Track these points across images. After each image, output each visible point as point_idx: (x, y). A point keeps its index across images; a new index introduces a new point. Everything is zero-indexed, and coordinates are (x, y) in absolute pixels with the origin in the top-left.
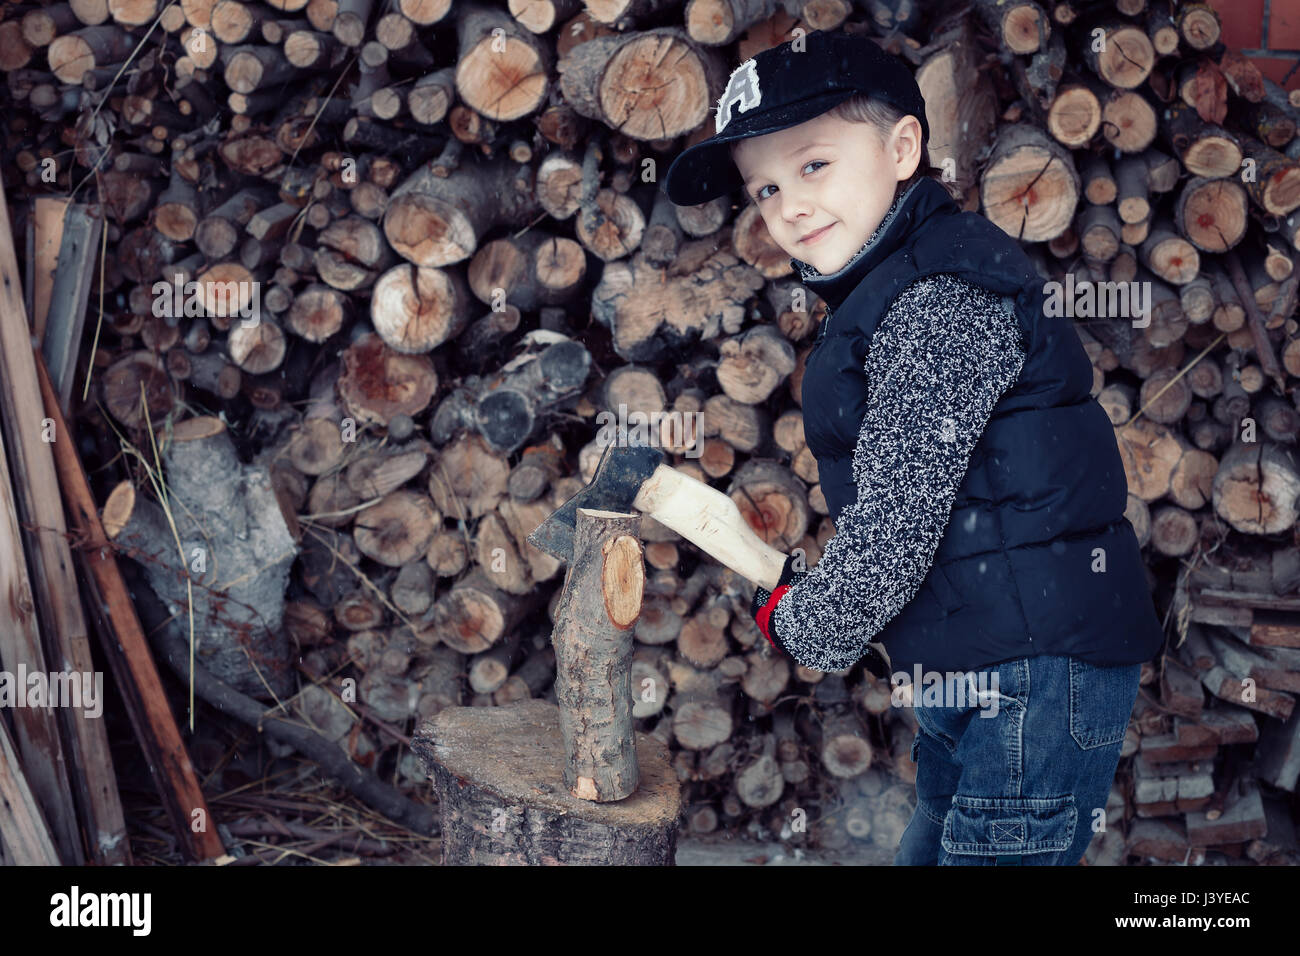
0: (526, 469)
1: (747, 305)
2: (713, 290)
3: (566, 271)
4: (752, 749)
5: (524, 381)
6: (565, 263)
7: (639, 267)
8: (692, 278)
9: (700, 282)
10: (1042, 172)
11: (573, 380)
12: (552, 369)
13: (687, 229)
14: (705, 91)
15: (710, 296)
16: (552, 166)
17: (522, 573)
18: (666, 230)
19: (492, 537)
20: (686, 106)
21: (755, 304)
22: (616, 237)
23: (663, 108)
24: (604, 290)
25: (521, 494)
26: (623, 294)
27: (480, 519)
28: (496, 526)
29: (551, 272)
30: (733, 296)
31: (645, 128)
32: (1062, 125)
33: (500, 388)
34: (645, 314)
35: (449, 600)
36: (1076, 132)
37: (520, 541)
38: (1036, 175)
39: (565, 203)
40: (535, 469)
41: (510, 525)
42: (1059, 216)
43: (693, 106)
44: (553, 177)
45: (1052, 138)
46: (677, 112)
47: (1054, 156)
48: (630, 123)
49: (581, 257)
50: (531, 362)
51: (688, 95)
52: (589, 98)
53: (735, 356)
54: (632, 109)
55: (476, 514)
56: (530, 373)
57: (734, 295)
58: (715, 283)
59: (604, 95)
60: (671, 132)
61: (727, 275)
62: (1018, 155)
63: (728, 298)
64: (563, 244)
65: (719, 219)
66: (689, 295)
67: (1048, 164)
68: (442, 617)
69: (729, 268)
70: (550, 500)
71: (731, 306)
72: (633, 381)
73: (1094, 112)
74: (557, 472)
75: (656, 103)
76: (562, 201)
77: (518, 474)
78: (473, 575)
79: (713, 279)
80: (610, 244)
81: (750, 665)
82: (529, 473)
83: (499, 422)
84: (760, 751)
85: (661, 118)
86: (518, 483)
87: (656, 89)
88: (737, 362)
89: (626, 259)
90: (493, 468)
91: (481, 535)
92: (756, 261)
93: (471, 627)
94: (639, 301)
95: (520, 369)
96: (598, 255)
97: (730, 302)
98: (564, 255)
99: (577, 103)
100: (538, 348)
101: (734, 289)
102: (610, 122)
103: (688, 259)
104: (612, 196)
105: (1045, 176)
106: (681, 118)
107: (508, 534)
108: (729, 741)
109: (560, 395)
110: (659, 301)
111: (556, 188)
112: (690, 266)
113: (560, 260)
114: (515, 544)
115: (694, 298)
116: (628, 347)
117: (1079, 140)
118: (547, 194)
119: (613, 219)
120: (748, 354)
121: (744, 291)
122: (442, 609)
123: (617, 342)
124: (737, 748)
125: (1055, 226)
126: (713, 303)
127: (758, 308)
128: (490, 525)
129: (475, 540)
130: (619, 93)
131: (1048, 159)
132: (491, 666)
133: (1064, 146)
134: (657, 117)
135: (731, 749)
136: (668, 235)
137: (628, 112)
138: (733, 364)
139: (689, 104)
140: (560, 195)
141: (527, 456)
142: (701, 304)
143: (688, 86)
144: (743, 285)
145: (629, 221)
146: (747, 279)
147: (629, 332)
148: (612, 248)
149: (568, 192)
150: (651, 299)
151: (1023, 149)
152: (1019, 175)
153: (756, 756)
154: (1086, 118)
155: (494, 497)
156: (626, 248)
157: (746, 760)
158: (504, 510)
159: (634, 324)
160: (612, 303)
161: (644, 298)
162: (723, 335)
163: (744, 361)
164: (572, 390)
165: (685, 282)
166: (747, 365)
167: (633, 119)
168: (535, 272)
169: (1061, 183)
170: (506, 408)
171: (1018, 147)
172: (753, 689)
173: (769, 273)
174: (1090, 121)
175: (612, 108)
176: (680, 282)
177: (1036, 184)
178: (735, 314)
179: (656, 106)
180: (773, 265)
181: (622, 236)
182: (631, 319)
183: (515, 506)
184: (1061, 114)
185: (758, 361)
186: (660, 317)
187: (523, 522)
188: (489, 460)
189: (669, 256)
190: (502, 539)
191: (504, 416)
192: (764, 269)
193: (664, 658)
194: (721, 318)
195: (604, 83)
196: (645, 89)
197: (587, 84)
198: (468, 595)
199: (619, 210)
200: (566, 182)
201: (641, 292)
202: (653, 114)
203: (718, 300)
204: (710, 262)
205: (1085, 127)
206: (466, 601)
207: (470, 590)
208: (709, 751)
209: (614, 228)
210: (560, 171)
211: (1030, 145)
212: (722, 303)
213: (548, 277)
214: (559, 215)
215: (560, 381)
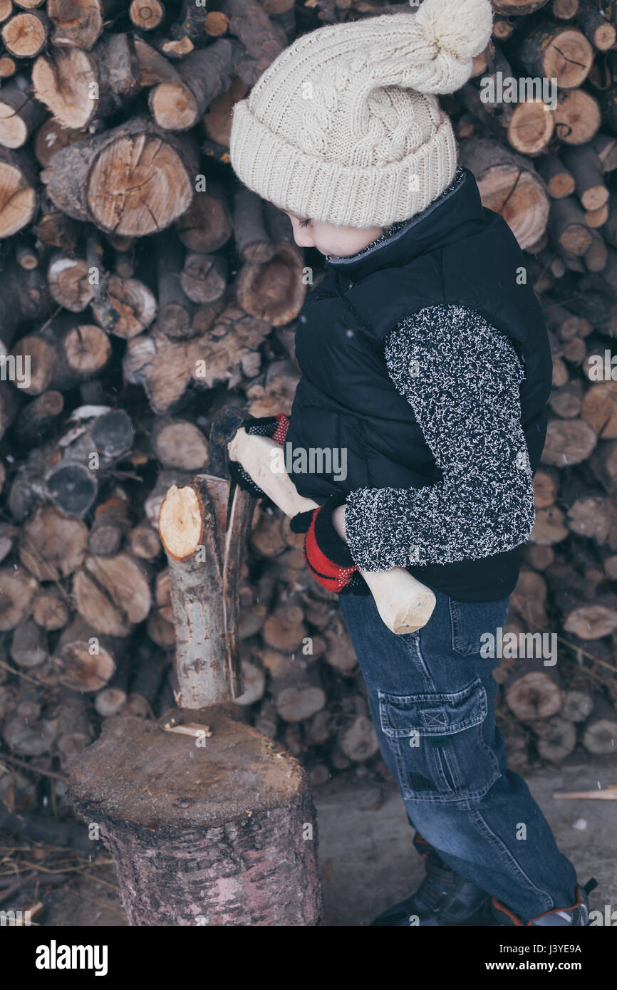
0: (101, 529)
1: (261, 349)
2: (229, 344)
3: (95, 354)
4: (346, 709)
5: (80, 451)
6: (92, 347)
7: (158, 337)
8: (207, 336)
9: (216, 339)
10: (515, 187)
11: (123, 444)
12: (102, 439)
13: (195, 299)
14: (186, 177)
15: (227, 349)
16: (58, 267)
17: (120, 619)
18: (178, 308)
19: (86, 590)
20: (171, 195)
21: (267, 347)
22: (131, 317)
23: (152, 203)
24: (132, 363)
25: (102, 551)
26: (150, 363)
27: (72, 575)
28: (86, 581)
29: (81, 358)
30: (247, 345)
31: (138, 225)
32: (520, 137)
33: (62, 464)
34: (174, 376)
35: (62, 654)
36: (535, 140)
37: (111, 591)
38: (509, 191)
39: (79, 297)
40: (109, 528)
41: (99, 577)
42: (535, 224)
43: (178, 194)
44: (62, 276)
45: (513, 150)
46: (164, 203)
47: (522, 170)
48: (124, 223)
49: (105, 339)
50: (83, 434)
51: (171, 185)
52: (78, 207)
53: (261, 398)
54: (122, 211)
55: (66, 572)
56: (84, 444)
57: (248, 343)
58: (229, 337)
59: (93, 205)
60: (163, 223)
61: (238, 327)
62: (488, 176)
63: (243, 347)
64: (86, 330)
65: (222, 285)
66: (208, 352)
67: (518, 179)
68: (60, 667)
69: (239, 321)
70: (128, 549)
71: (247, 353)
72: (176, 433)
73: (547, 117)
74: (128, 523)
75: (143, 200)
76: (76, 295)
77: (95, 535)
78: (77, 624)
79: (226, 334)
80: (128, 324)
81: (327, 640)
82: (104, 533)
83: (68, 493)
84: (353, 712)
85: (150, 212)
86: (98, 542)
87: (139, 188)
88: (264, 403)
89: (146, 333)
90: (71, 530)
91: (76, 588)
92: (263, 315)
93: (87, 671)
94: (165, 366)
95: (74, 443)
96: (120, 335)
97: (245, 350)
98: (89, 340)
99: (68, 210)
100: (85, 421)
101: (247, 338)
102: (105, 227)
103: (201, 322)
104: (119, 280)
105: (517, 191)
106: (170, 207)
107: (99, 585)
108: (326, 707)
109: (114, 458)
110: (183, 362)
111: (67, 286)
112: (204, 326)
113: (87, 346)
114: (106, 593)
115: (213, 353)
116: (165, 408)
117: (537, 147)
118: (60, 293)
119: (125, 300)
120: (273, 394)
121: (255, 338)
122: (58, 662)
123: (154, 405)
124: (333, 711)
125: (533, 234)
126: (231, 354)
127: (272, 349)
128: (82, 581)
129: (72, 595)
130: (106, 199)
131: (517, 174)
132: (111, 695)
133: (526, 156)
134: (147, 212)
135: (328, 715)
136: (180, 312)
137: (119, 215)
138: (261, 405)
139: (174, 192)
140: (73, 291)
141: (99, 516)
142: (221, 357)
143: (169, 176)
144: (255, 333)
145: (140, 299)
146: (257, 327)
147: (163, 395)
148: (131, 327)
149: (80, 287)
150: (176, 362)
151: (493, 169)
152: (493, 194)
153: (351, 716)
154: (541, 125)
155: (79, 554)
156: (143, 324)
157: (345, 722)
158: (91, 565)
159: (166, 387)
160: (142, 372)
161: (170, 363)
162: (246, 379)
163: (270, 401)
164: (125, 452)
165: (203, 342)
166: (273, 404)
167: (125, 220)
168: (67, 362)
169: (533, 194)
170: (70, 480)
171: (488, 169)
172: (335, 660)
173: (276, 323)
174: (545, 127)
175: (103, 213)
176: (198, 341)
177: (511, 200)
178: (252, 359)
179: (144, 202)
180: (278, 314)
181: (137, 314)
182: (162, 383)
183: (100, 560)
184: (519, 127)
185: (283, 398)
186: (187, 376)
187: (110, 574)
188: (67, 524)
189: (185, 331)
190: (95, 592)
191: (71, 487)
192: (272, 320)
193: (254, 649)
194: (240, 365)
195: (90, 193)
196: (129, 190)
197: (73, 192)
198: (77, 647)
199: (129, 291)
200: (76, 279)
201: (165, 358)
202: (142, 211)
203: (237, 351)
204: (220, 319)
205: (541, 134)
206: (77, 652)
207: (78, 642)
208: (311, 720)
209: (128, 309)
210: (67, 270)
211: (498, 165)
212: (239, 353)
213: (80, 364)
214: (76, 309)
215: (112, 448)
